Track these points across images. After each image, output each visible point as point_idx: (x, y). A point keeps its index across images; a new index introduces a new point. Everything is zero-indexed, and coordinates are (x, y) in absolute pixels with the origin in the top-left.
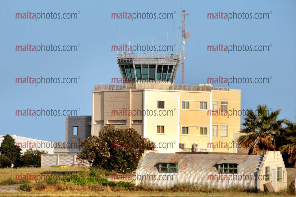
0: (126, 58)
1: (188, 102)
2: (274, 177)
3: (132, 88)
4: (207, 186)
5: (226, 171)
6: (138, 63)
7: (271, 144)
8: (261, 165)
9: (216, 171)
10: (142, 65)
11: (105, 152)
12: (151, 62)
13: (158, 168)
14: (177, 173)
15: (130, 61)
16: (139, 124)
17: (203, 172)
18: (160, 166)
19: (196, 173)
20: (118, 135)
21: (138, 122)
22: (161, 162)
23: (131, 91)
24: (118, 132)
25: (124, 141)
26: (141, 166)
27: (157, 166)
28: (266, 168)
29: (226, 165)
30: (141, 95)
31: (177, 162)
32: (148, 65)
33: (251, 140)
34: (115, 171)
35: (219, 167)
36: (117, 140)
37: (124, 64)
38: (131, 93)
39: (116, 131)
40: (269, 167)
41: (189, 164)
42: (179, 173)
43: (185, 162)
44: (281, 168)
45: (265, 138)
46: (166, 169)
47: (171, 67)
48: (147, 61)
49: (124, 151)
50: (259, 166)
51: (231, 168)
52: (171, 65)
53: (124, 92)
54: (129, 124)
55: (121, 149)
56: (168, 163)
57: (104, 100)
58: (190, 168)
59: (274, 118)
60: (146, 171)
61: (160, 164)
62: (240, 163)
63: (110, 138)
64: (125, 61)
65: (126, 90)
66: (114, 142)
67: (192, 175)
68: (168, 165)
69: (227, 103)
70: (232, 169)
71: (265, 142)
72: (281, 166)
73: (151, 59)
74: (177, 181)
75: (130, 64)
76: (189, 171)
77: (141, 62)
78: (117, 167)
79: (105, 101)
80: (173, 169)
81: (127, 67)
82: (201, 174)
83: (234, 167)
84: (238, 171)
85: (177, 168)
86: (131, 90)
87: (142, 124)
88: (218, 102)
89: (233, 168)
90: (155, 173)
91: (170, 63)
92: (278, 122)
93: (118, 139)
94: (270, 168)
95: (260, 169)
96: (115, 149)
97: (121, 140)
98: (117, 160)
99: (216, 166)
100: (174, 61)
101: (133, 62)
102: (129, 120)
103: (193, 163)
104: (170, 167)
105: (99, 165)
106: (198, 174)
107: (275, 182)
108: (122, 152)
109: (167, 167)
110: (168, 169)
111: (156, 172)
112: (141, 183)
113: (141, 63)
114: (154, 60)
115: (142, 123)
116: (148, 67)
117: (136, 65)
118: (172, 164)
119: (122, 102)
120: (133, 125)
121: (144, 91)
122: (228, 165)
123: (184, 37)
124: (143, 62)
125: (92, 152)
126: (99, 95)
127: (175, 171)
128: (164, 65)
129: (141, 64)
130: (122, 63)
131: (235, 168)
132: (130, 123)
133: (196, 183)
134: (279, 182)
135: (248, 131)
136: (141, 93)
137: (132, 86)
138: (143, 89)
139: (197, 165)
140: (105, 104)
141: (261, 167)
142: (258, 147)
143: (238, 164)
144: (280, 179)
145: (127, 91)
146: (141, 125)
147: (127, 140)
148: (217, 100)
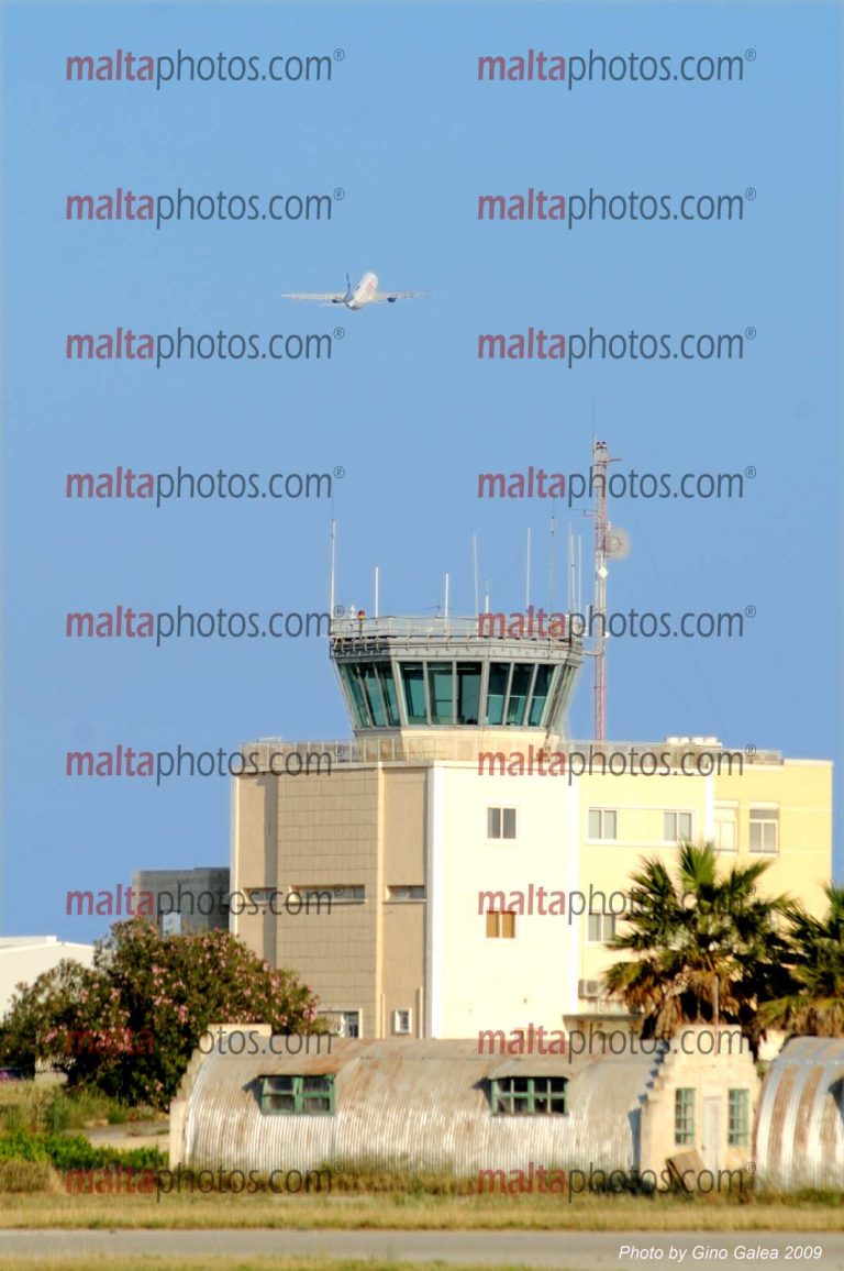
0: (364, 635)
1: (615, 812)
2: (716, 1131)
3: (385, 756)
4: (449, 1167)
5: (520, 1104)
6: (410, 655)
7: (727, 994)
8: (656, 1083)
9: (483, 1108)
10: (429, 664)
11: (109, 1026)
12: (463, 651)
13: (259, 1096)
14: (334, 1114)
15: (381, 649)
16: (415, 900)
17: (434, 1112)
18: (267, 1088)
19: (406, 1115)
20: (166, 960)
21: (408, 894)
22: (269, 1072)
23: (384, 769)
24: (167, 947)
25: (188, 983)
26: (192, 1088)
27: (255, 1086)
28: (678, 1093)
29: (521, 1083)
30: (422, 785)
31: (331, 1073)
32: (450, 663)
33: (650, 981)
34: (150, 1103)
35: (496, 1089)
36: (161, 981)
37: (358, 661)
38: (381, 775)
39: (159, 944)
40: (690, 1091)
41: (379, 1079)
42: (341, 1116)
43: (366, 1073)
44: (743, 1092)
45: (704, 970)
46: (291, 1098)
47: (546, 670)
48: (446, 646)
49: (188, 1024)
50: (650, 1085)
51: (541, 1096)
52: (545, 662)
53: (354, 774)
54: (375, 903)
55: (172, 1016)
56: (299, 1076)
57: (277, 805)
58: (383, 1094)
59: (742, 890)
60: (213, 1109)
61: (266, 1082)
62: (578, 1074)
63: (131, 973)
64: (360, 648)
65: (362, 765)
66: (147, 987)
67: (389, 1125)
68: (298, 1083)
69: (775, 814)
70: (545, 1101)
71: (703, 987)
72: (744, 1085)
73: (465, 640)
74: (332, 1148)
75: (380, 660)
76: (378, 1105)
77: (423, 652)
78: (158, 1089)
79: (280, 808)
80: (315, 1099)
81: (365, 669)
82: (424, 1120)
83: (553, 1090)
84: (567, 1107)
85: (333, 1094)
86: (380, 764)
87: (425, 904)
88: (737, 810)
89: (549, 1095)
90: (246, 1115)
91: (540, 653)
92: (757, 906)
93: (163, 976)
94: (697, 1094)
95: (652, 1096)
96: (148, 1016)
97: (176, 980)
98: (158, 1061)
99: (485, 1085)
100: (558, 648)
101: (392, 652)
102: (374, 884)
103: (395, 1076)
104: (304, 1089)
105: (89, 1081)
106: (413, 1118)
107: (716, 1147)
108: (179, 1026)
109: (294, 1092)
110: (299, 1101)
111: (251, 1114)
112: (193, 1156)
113: (424, 655)
114: (475, 645)
115: (425, 897)
116: (449, 672)
117: (403, 664)
118: (313, 1080)
119: (347, 812)
120: (392, 907)
121: (432, 767)
122: (531, 1085)
123: (604, 548)
124: (432, 652)
125: (59, 1031)
126: (259, 784)
127: (326, 1106)
128: (517, 665)
129: (425, 660)
130: (349, 658)
131: (558, 1095)
132: (380, 900)
133: (405, 1157)
134: (734, 1149)
135: (640, 943)
136: (419, 777)
137: (386, 749)
138: (427, 760)
139: (413, 1084)
140: (281, 822)
141: (657, 1090)
142: (680, 1008)
143: (568, 1077)
144: (738, 1135)
145: (365, 769)
146: (421, 906)
147: (203, 977)
148: (735, 804)
